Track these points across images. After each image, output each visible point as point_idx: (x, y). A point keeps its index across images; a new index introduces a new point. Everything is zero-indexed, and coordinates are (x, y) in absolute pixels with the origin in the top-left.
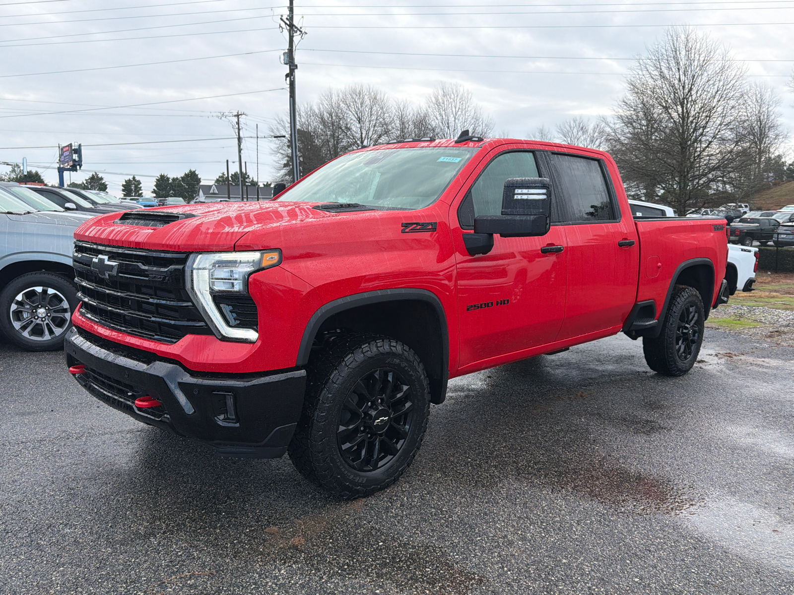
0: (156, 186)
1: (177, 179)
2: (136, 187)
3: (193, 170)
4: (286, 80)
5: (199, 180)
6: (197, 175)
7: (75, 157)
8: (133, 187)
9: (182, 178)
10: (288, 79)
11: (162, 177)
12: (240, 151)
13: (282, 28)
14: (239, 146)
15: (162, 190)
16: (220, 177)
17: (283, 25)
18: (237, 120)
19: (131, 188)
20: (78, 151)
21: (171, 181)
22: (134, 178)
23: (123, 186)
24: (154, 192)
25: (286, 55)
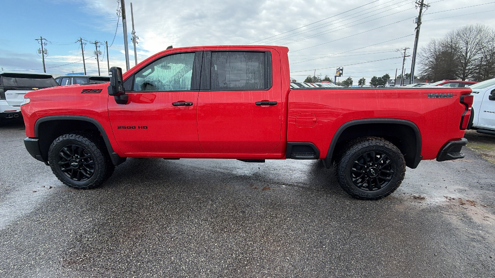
0: (371, 81)
1: (380, 77)
2: (363, 81)
3: (387, 74)
4: (415, 30)
5: (389, 78)
6: (389, 76)
7: (341, 72)
8: (362, 81)
9: (382, 77)
10: (416, 30)
11: (374, 77)
12: (403, 64)
13: (417, 6)
14: (404, 62)
15: (373, 82)
16: (399, 76)
17: (417, 5)
18: (404, 52)
19: (362, 82)
20: (342, 70)
21: (377, 78)
22: (363, 78)
23: (359, 81)
24: (370, 83)
25: (417, 19)
